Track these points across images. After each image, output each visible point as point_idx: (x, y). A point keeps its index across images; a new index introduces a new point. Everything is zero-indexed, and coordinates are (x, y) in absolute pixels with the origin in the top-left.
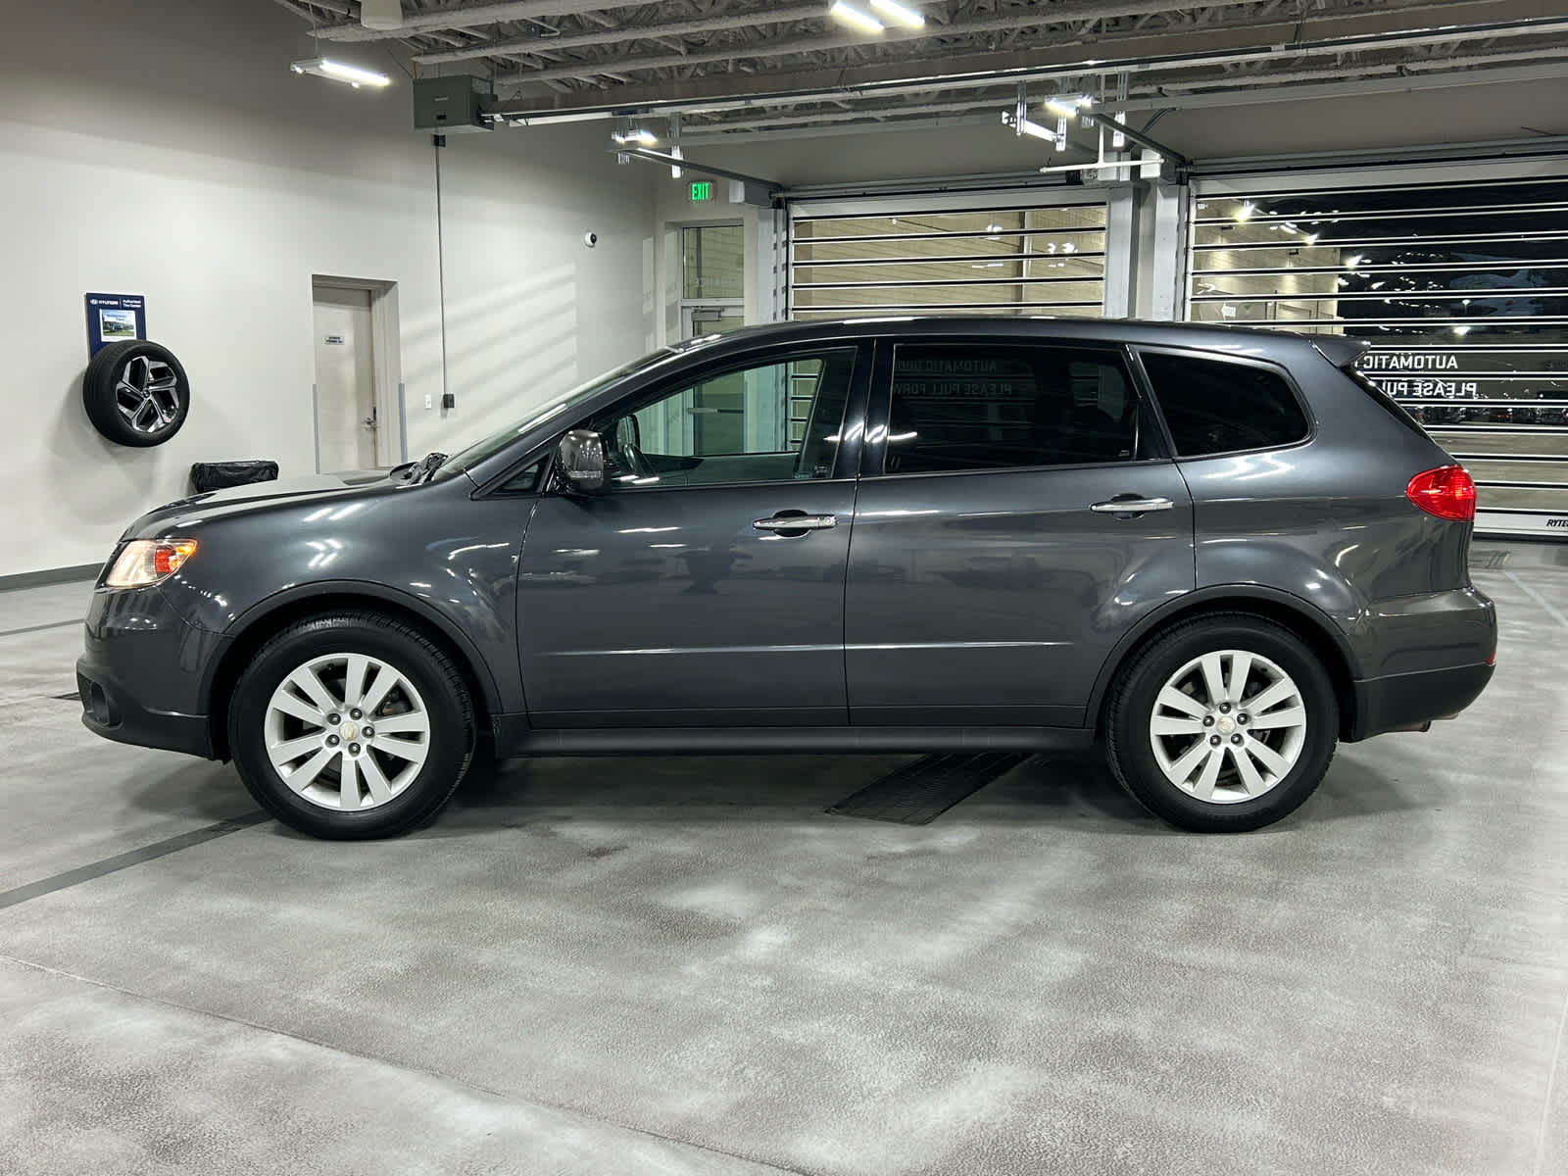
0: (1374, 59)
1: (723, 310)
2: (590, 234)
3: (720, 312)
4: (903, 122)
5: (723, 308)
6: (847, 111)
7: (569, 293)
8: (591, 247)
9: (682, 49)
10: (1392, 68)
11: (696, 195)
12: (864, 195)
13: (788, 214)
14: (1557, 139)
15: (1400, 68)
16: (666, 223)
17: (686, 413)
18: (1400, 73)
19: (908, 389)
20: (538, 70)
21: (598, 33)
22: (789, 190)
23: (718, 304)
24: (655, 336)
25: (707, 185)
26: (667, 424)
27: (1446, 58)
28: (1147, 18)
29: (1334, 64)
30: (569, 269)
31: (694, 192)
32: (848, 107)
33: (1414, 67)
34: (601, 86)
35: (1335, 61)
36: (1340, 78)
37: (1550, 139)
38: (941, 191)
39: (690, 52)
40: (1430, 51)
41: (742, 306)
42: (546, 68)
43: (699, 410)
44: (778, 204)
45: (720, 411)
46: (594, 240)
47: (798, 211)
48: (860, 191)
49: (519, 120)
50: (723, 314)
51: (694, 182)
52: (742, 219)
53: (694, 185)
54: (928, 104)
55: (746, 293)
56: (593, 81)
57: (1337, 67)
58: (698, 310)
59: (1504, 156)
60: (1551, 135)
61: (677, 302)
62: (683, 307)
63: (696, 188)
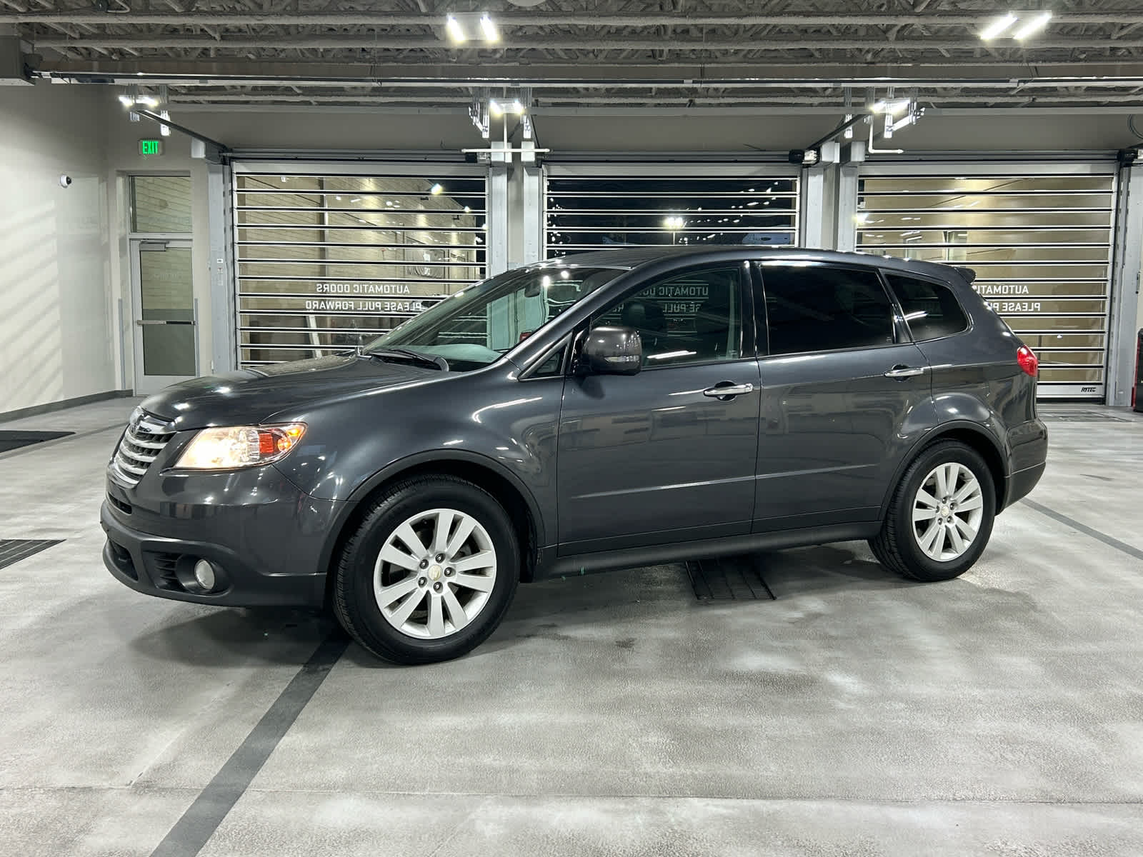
0: (674, 94)
1: (168, 243)
2: (65, 178)
3: (165, 244)
4: (344, 107)
5: (168, 241)
6: (298, 95)
7: (50, 226)
8: (66, 187)
9: (217, 36)
10: (686, 100)
11: (146, 150)
12: (296, 159)
13: (231, 171)
14: (765, 153)
15: (691, 101)
16: (118, 171)
17: (136, 325)
18: (692, 104)
19: (340, 306)
20: (75, 38)
21: (166, 15)
22: (231, 151)
23: (163, 237)
24: (110, 262)
25: (156, 142)
26: (122, 334)
27: (718, 97)
28: (525, 50)
29: (650, 94)
30: (51, 205)
31: (144, 147)
32: (299, 91)
33: (698, 101)
34: (113, 57)
35: (651, 92)
36: (641, 104)
37: (761, 153)
38: (359, 160)
39: (223, 38)
40: (707, 92)
41: (191, 240)
42: (81, 38)
43: (145, 322)
44: (225, 162)
45: (168, 323)
46: (69, 182)
47: (238, 167)
48: (294, 156)
49: (65, 79)
50: (167, 246)
51: (145, 139)
52: (189, 172)
53: (144, 142)
54: (365, 96)
55: (194, 230)
56: (105, 52)
57: (652, 97)
58: (144, 242)
59: (736, 162)
60: (761, 151)
61: (126, 235)
62: (130, 239)
63: (146, 145)
